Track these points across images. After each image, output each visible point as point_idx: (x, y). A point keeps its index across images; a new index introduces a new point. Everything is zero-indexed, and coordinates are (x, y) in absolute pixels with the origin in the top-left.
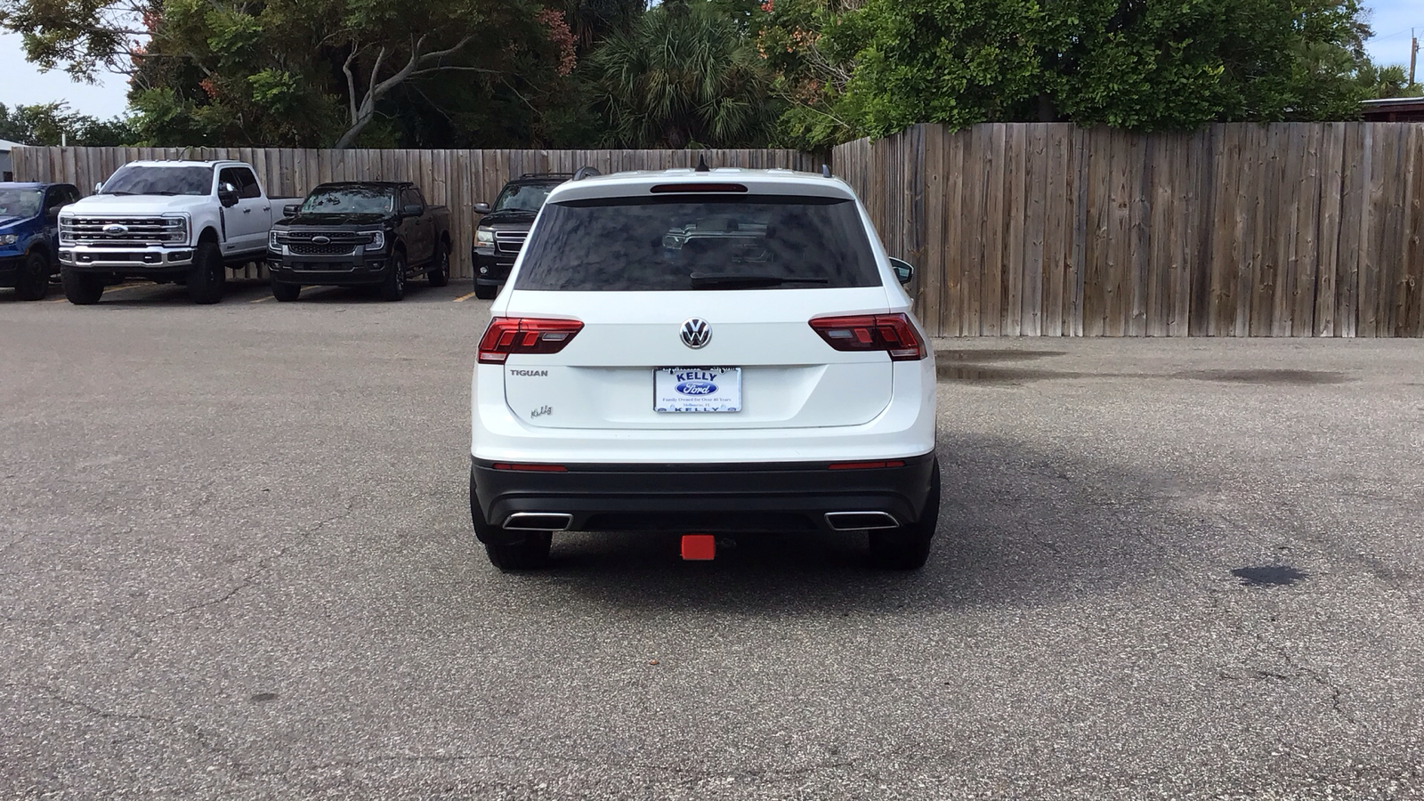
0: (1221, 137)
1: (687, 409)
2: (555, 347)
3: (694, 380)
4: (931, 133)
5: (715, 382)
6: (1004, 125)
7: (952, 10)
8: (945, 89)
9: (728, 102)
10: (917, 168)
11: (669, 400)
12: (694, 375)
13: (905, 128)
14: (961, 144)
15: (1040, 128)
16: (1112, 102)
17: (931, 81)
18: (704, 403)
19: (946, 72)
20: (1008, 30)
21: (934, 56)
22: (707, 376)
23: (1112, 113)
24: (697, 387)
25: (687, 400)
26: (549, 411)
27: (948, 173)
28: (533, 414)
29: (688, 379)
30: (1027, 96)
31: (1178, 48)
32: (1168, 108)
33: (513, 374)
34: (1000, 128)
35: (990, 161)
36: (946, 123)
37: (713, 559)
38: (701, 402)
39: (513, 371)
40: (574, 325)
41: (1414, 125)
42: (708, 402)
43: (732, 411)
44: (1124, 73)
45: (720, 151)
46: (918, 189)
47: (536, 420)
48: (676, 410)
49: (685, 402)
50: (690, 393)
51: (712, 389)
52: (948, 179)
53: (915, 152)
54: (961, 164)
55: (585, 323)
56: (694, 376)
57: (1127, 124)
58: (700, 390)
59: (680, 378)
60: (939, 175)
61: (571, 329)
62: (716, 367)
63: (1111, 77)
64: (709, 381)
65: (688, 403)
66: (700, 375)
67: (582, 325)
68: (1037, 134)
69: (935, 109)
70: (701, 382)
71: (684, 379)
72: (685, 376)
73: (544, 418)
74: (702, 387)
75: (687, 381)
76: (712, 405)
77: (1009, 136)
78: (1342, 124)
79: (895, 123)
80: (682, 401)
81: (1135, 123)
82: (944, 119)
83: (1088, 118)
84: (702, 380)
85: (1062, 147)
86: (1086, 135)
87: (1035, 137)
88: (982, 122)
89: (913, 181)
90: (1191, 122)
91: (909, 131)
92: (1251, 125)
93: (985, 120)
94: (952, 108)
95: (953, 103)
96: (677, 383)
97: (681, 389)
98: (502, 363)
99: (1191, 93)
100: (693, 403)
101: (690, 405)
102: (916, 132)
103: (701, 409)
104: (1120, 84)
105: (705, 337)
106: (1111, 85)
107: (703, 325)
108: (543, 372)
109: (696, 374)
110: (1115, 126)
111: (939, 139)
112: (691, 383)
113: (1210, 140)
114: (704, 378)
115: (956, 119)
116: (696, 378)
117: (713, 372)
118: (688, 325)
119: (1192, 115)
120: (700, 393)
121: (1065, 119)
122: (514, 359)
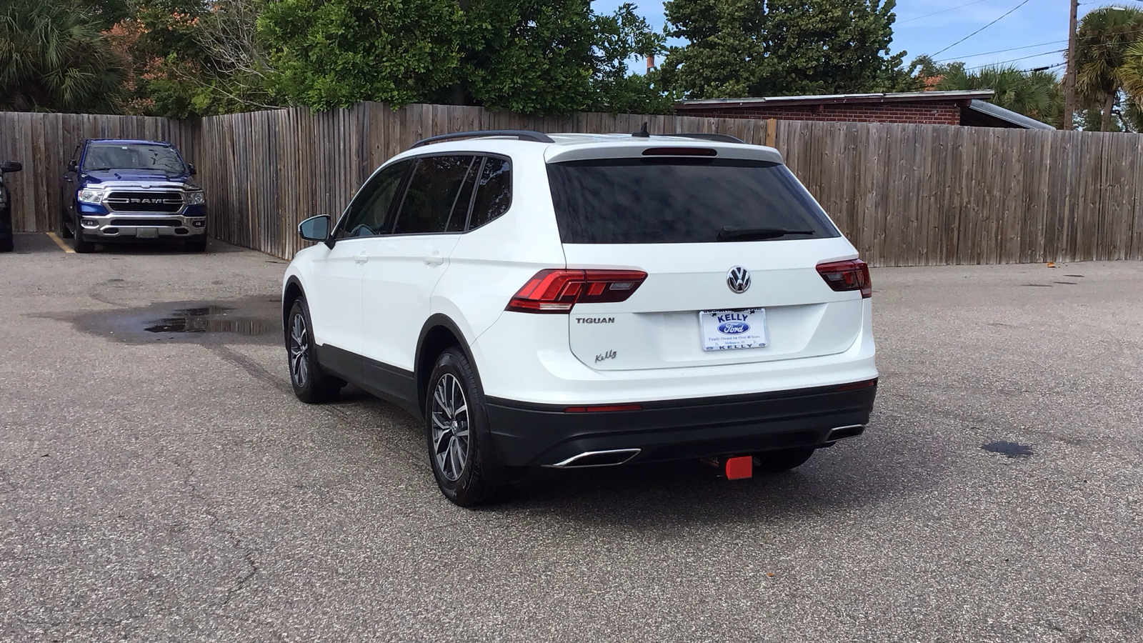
0: (584, 123)
1: (728, 347)
2: (622, 296)
3: (732, 321)
4: (374, 110)
5: (747, 322)
6: (431, 106)
7: (392, 9)
8: (384, 74)
9: (74, 72)
10: (363, 140)
11: (715, 339)
12: (730, 316)
13: (353, 104)
14: (398, 121)
15: (459, 110)
16: (516, 92)
17: (372, 67)
18: (740, 340)
19: (384, 59)
20: (435, 29)
21: (372, 45)
22: (741, 317)
23: (515, 101)
24: (734, 327)
25: (728, 339)
26: (613, 355)
27: (388, 144)
28: (597, 359)
29: (727, 320)
30: (451, 83)
31: (560, 54)
32: (554, 99)
33: (579, 322)
34: (428, 110)
35: (421, 135)
36: (387, 102)
37: (751, 476)
38: (738, 340)
39: (579, 320)
40: (639, 275)
41: (706, 119)
42: (743, 340)
43: (762, 346)
44: (524, 71)
45: (91, 116)
46: (365, 157)
47: (601, 365)
48: (720, 348)
49: (727, 341)
50: (729, 332)
51: (746, 328)
52: (388, 149)
53: (361, 126)
54: (399, 137)
55: (648, 273)
56: (731, 318)
57: (526, 110)
58: (736, 329)
59: (720, 319)
60: (381, 145)
61: (636, 279)
62: (747, 309)
63: (515, 73)
64: (742, 321)
65: (729, 341)
66: (735, 317)
67: (646, 275)
68: (456, 115)
69: (377, 90)
70: (737, 322)
71: (723, 321)
72: (724, 318)
73: (608, 363)
74: (738, 326)
75: (726, 322)
76: (747, 342)
77: (435, 115)
78: (662, 117)
79: (344, 100)
80: (724, 340)
81: (532, 109)
82: (386, 99)
83: (493, 104)
84: (737, 321)
85: (474, 126)
86: (492, 118)
87: (454, 117)
88: (415, 103)
89: (360, 149)
90: (568, 111)
91: (355, 107)
92: (605, 115)
93: (416, 101)
94: (392, 90)
95: (392, 86)
96: (719, 325)
97: (722, 329)
98: (568, 312)
99: (569, 89)
100: (733, 341)
101: (730, 343)
102: (361, 108)
103: (739, 346)
104: (522, 79)
105: (747, 284)
106: (515, 79)
107: (745, 272)
108: (610, 319)
109: (732, 315)
110: (517, 111)
111: (381, 115)
112: (729, 324)
113: (578, 125)
114: (738, 319)
115: (397, 99)
116: (733, 319)
117: (746, 313)
118: (733, 272)
119: (569, 105)
120: (737, 332)
121: (479, 103)
122: (581, 309)
